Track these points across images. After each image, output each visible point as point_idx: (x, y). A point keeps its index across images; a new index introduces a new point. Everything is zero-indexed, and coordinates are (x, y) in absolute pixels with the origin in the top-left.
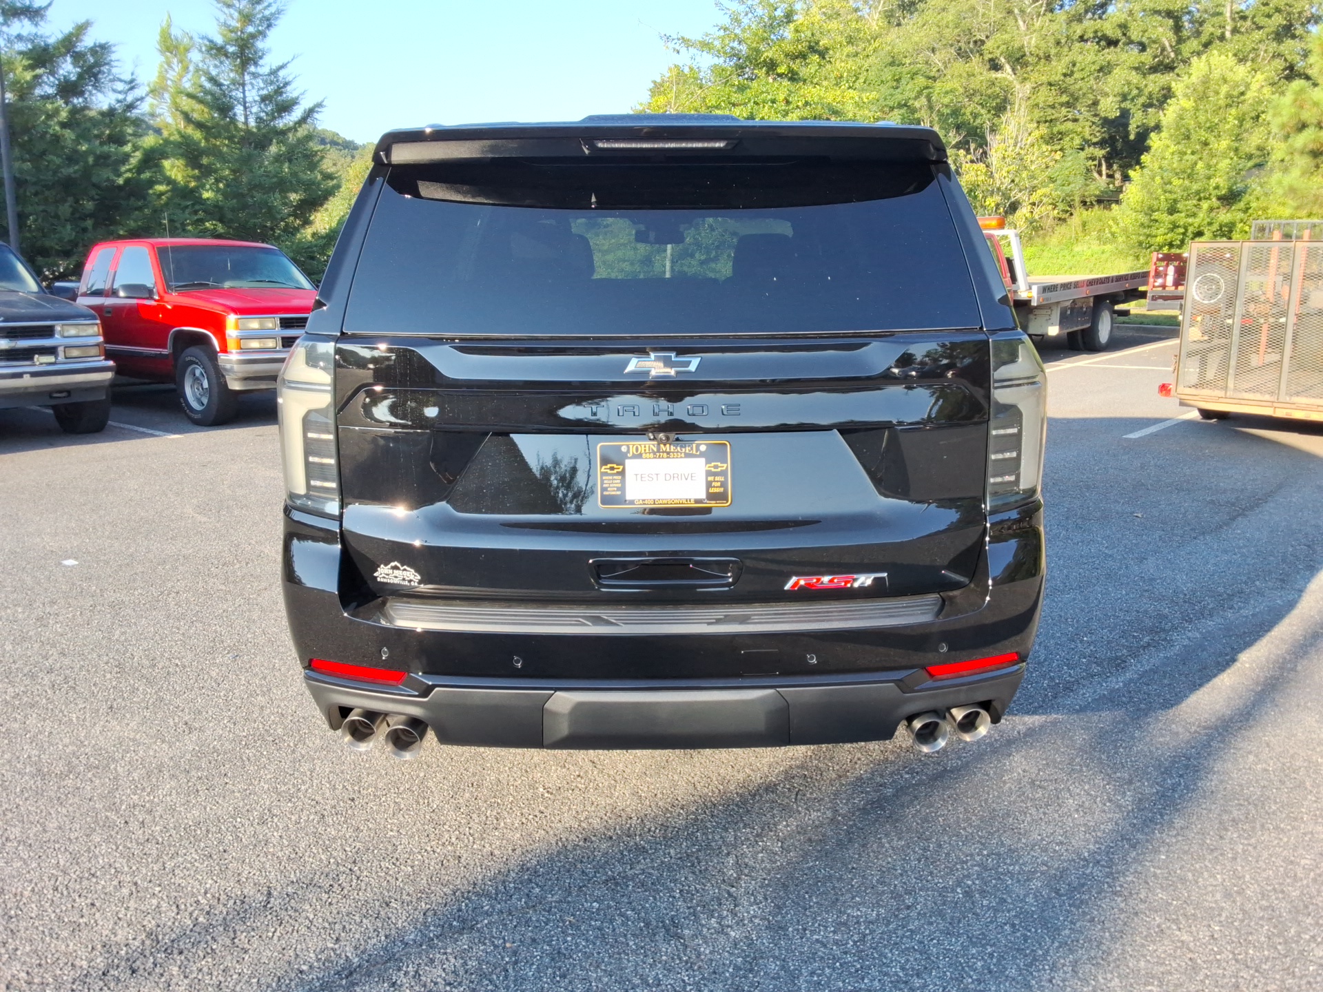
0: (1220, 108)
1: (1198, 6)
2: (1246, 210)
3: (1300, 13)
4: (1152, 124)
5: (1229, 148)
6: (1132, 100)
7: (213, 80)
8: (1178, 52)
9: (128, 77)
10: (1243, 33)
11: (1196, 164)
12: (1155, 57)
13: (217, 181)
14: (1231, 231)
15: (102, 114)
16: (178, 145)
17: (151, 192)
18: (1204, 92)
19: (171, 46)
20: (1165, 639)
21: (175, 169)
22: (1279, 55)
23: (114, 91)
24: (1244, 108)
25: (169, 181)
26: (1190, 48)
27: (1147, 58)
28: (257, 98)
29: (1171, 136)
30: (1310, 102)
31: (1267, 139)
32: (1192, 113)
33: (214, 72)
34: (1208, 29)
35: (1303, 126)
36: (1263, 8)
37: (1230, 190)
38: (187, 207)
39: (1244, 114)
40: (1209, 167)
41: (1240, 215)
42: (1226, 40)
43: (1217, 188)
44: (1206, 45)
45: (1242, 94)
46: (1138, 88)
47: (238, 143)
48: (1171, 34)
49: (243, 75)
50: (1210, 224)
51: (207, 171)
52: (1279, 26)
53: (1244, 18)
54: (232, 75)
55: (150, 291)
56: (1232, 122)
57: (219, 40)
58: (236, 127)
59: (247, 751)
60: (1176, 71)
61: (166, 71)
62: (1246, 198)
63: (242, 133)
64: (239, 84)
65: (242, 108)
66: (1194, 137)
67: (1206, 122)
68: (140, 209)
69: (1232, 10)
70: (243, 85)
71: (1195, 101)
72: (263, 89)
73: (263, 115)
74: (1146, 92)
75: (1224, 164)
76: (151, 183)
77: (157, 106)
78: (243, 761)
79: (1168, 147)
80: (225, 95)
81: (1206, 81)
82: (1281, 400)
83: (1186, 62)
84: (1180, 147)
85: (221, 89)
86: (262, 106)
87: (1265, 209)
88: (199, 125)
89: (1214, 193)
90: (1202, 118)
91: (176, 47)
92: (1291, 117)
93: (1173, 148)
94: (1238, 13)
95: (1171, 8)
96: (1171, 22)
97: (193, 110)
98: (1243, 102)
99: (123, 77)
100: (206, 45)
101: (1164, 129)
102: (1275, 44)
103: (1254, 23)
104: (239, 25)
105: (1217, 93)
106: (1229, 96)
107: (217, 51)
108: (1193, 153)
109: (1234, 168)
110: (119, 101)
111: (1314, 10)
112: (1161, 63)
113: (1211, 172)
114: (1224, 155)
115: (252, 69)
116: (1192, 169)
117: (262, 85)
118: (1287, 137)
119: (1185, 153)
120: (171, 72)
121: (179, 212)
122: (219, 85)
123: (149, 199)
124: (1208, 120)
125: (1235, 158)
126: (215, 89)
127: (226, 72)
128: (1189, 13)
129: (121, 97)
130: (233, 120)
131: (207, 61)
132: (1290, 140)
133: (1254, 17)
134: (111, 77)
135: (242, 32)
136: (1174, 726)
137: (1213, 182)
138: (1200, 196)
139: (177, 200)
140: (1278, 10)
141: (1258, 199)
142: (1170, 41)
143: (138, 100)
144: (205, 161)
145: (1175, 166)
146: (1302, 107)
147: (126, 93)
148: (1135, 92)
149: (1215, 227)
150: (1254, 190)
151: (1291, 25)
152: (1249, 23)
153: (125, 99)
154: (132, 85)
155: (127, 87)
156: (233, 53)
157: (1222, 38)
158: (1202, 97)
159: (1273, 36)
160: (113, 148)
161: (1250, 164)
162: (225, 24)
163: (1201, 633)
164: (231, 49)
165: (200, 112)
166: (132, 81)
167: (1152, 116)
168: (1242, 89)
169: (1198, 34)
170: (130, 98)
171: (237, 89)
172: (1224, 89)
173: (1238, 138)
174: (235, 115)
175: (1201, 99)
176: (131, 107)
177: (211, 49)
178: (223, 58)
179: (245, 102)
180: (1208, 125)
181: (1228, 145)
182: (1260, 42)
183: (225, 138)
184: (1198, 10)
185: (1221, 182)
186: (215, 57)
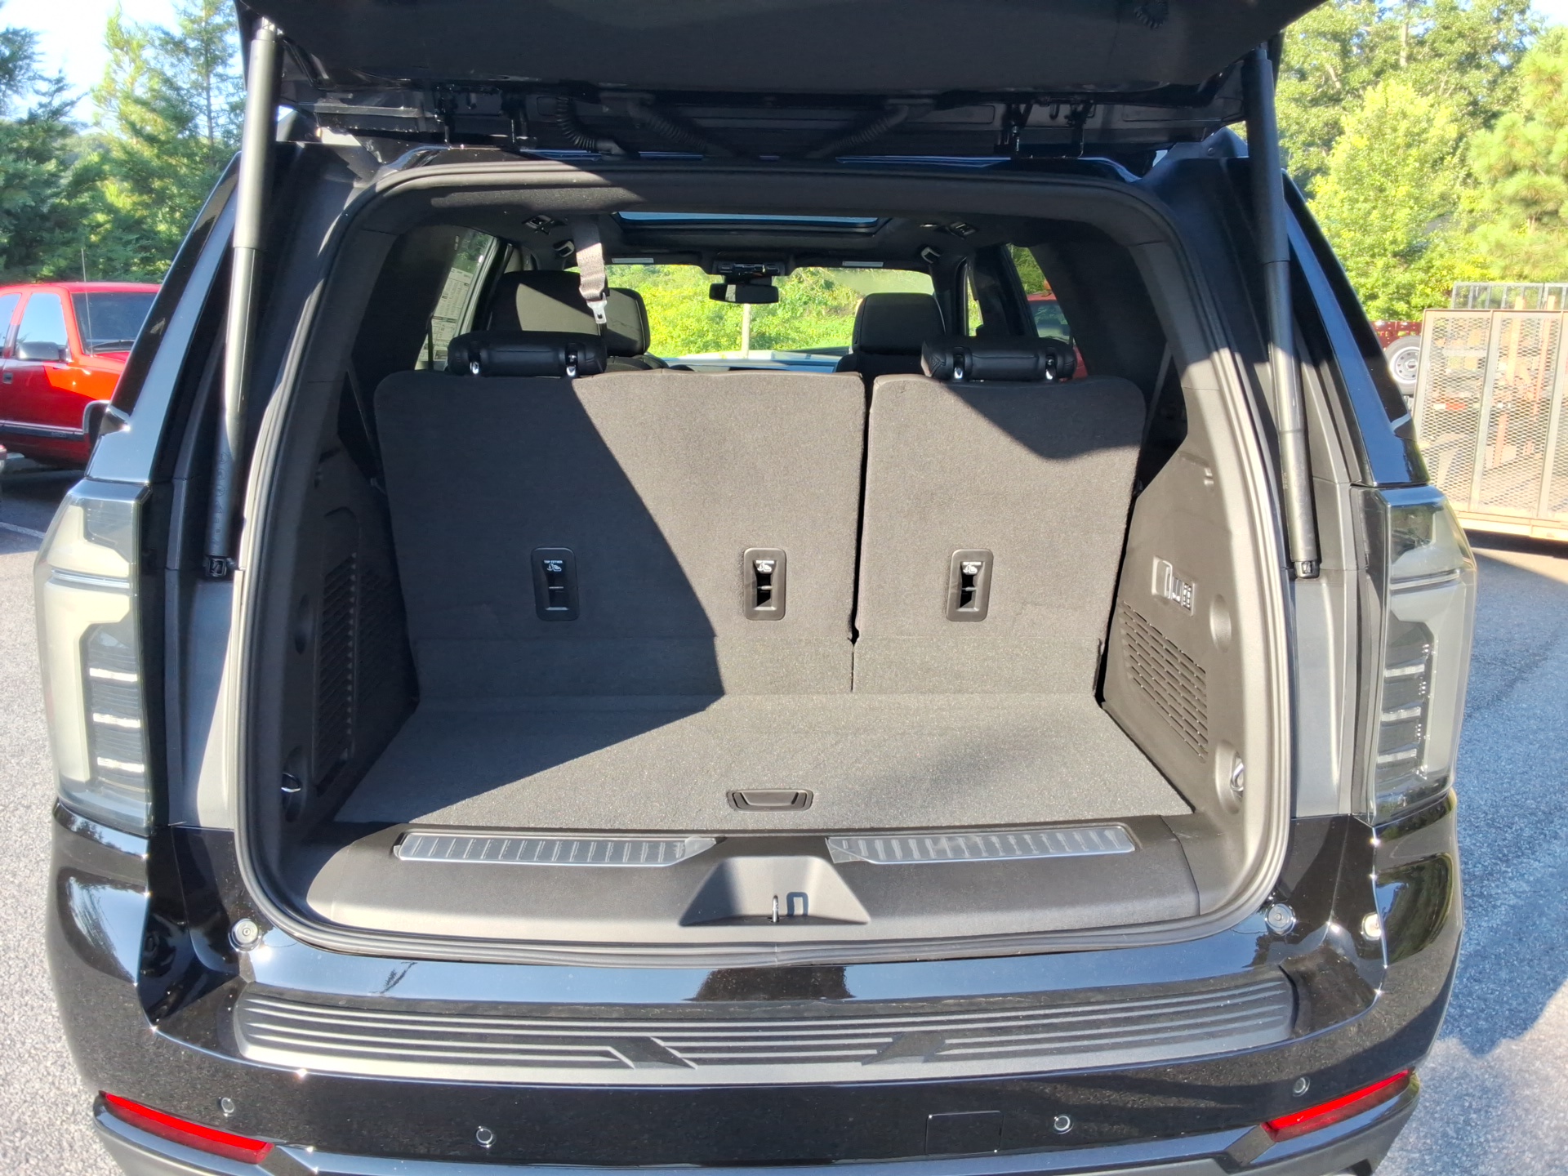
0: (1398, 147)
1: (1368, 29)
2: (1427, 270)
3: (1486, 39)
4: (1314, 166)
5: (1410, 196)
6: (1291, 136)
7: (168, 82)
8: (1344, 82)
9: (55, 76)
10: (1420, 61)
11: (1369, 213)
12: (1319, 86)
13: (173, 210)
14: (1409, 294)
15: (21, 122)
16: (120, 164)
17: (85, 222)
18: (1380, 129)
19: (120, 42)
20: (1481, 895)
21: (117, 194)
22: (1461, 88)
23: (37, 92)
24: (1427, 147)
25: (110, 209)
26: (1359, 77)
27: (1308, 87)
28: (227, 107)
29: (1341, 179)
30: (1522, 140)
31: (1453, 186)
32: (1365, 153)
33: (169, 73)
34: (1380, 54)
35: (1513, 170)
36: (1444, 32)
37: (1409, 244)
38: (129, 242)
39: (1426, 155)
40: (1384, 217)
41: (1421, 275)
42: (1401, 69)
43: (1394, 242)
44: (1378, 74)
45: (1424, 131)
46: (1298, 124)
47: (201, 162)
48: (1337, 60)
49: (208, 77)
50: (1385, 285)
51: (161, 198)
52: (1463, 53)
53: (1422, 43)
54: (194, 77)
55: (61, 352)
56: (1413, 164)
57: (178, 33)
58: (197, 142)
59: (73, 1128)
60: (1343, 103)
61: (115, 72)
62: (1428, 255)
63: (205, 150)
64: (203, 88)
65: (206, 118)
66: (1367, 181)
67: (1381, 165)
68: (67, 243)
69: (1407, 34)
70: (208, 89)
71: (1369, 139)
72: (233, 95)
73: (232, 127)
74: (1308, 127)
75: (1403, 215)
76: (84, 210)
77: (103, 116)
78: (62, 1149)
79: (1336, 193)
80: (184, 102)
81: (1382, 115)
82: (1542, 516)
83: (1355, 93)
84: (1351, 193)
85: (179, 94)
86: (232, 116)
87: (1450, 269)
88: (151, 140)
89: (1391, 248)
90: (1377, 160)
91: (128, 43)
92: (1501, 158)
93: (1342, 194)
94: (1414, 37)
95: (1338, 29)
96: (1337, 46)
97: (143, 120)
98: (1425, 141)
99: (46, 75)
100: (160, 39)
101: (1332, 172)
102: (1457, 75)
103: (1433, 49)
104: (203, 14)
105: (1395, 130)
106: (1408, 133)
107: (175, 46)
108: (1366, 200)
109: (1413, 219)
110: (41, 105)
111: (1501, 37)
112: (1324, 94)
113: (1387, 224)
114: (1402, 204)
115: (220, 69)
116: (1365, 219)
117: (232, 90)
118: (1495, 181)
119: (1357, 201)
120: (120, 73)
121: (119, 248)
122: (178, 89)
123: (80, 229)
124: (1384, 162)
125: (1416, 208)
126: (169, 93)
127: (185, 74)
128: (1359, 35)
129: (45, 100)
130: (194, 136)
131: (161, 58)
132: (1497, 185)
133: (1434, 42)
134: (31, 74)
135: (207, 23)
136: (1538, 1063)
137: (1389, 236)
138: (1374, 252)
139: (118, 233)
140: (1461, 35)
141: (1442, 256)
142: (1335, 69)
143: (67, 105)
144: (157, 184)
145: (1344, 215)
146: (1512, 146)
147: (52, 95)
148: (1294, 127)
149: (1392, 288)
150: (1438, 245)
151: (1476, 53)
152: (1426, 49)
153: (50, 103)
154: (59, 85)
155: (54, 88)
156: (196, 50)
157: (1395, 66)
158: (1378, 134)
159: (1455, 65)
160: (30, 165)
161: (1433, 214)
162: (185, 12)
163: (1528, 882)
164: (192, 44)
165: (154, 125)
166: (59, 81)
167: (1316, 156)
168: (1424, 125)
169: (1369, 61)
170: (56, 102)
171: (199, 95)
172: (1403, 126)
173: (1420, 185)
174: (196, 126)
175: (1376, 137)
176: (57, 113)
177: (167, 43)
178: (182, 55)
179: (210, 112)
180: (1384, 167)
181: (1408, 192)
182: (1440, 72)
183: (183, 156)
184: (1368, 33)
185: (1400, 235)
186: (171, 53)
